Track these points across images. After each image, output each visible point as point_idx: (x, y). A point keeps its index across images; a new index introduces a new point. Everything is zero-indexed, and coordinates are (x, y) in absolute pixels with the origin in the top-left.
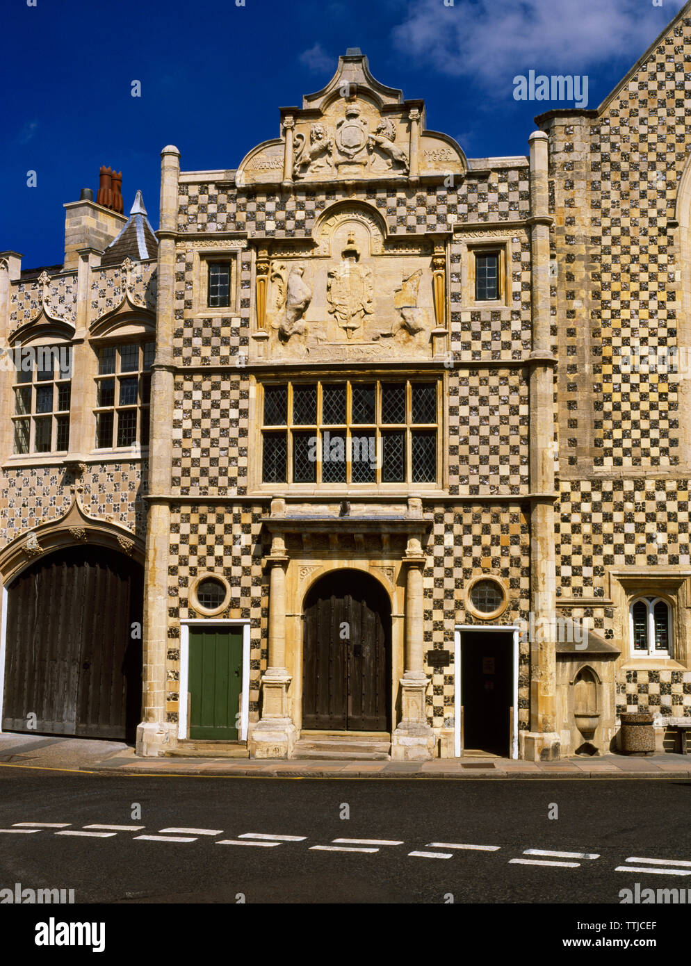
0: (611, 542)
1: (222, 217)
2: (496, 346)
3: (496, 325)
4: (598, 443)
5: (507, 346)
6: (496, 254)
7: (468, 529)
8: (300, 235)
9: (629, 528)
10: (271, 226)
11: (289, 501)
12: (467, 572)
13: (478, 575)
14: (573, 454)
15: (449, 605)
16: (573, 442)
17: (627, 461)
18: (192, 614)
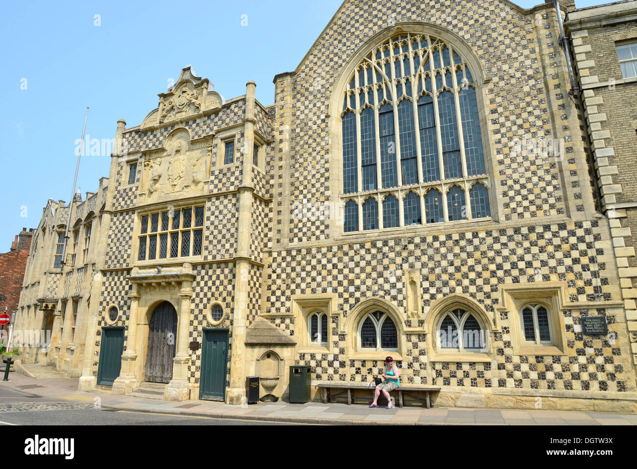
0: (294, 282)
1: (135, 145)
2: (228, 184)
3: (229, 175)
4: (291, 231)
5: (232, 184)
6: (233, 142)
7: (210, 277)
8: (160, 147)
9: (304, 274)
10: (150, 145)
11: (141, 268)
12: (209, 300)
13: (213, 301)
14: (279, 238)
15: (200, 317)
16: (279, 231)
17: (304, 239)
18: (106, 323)
